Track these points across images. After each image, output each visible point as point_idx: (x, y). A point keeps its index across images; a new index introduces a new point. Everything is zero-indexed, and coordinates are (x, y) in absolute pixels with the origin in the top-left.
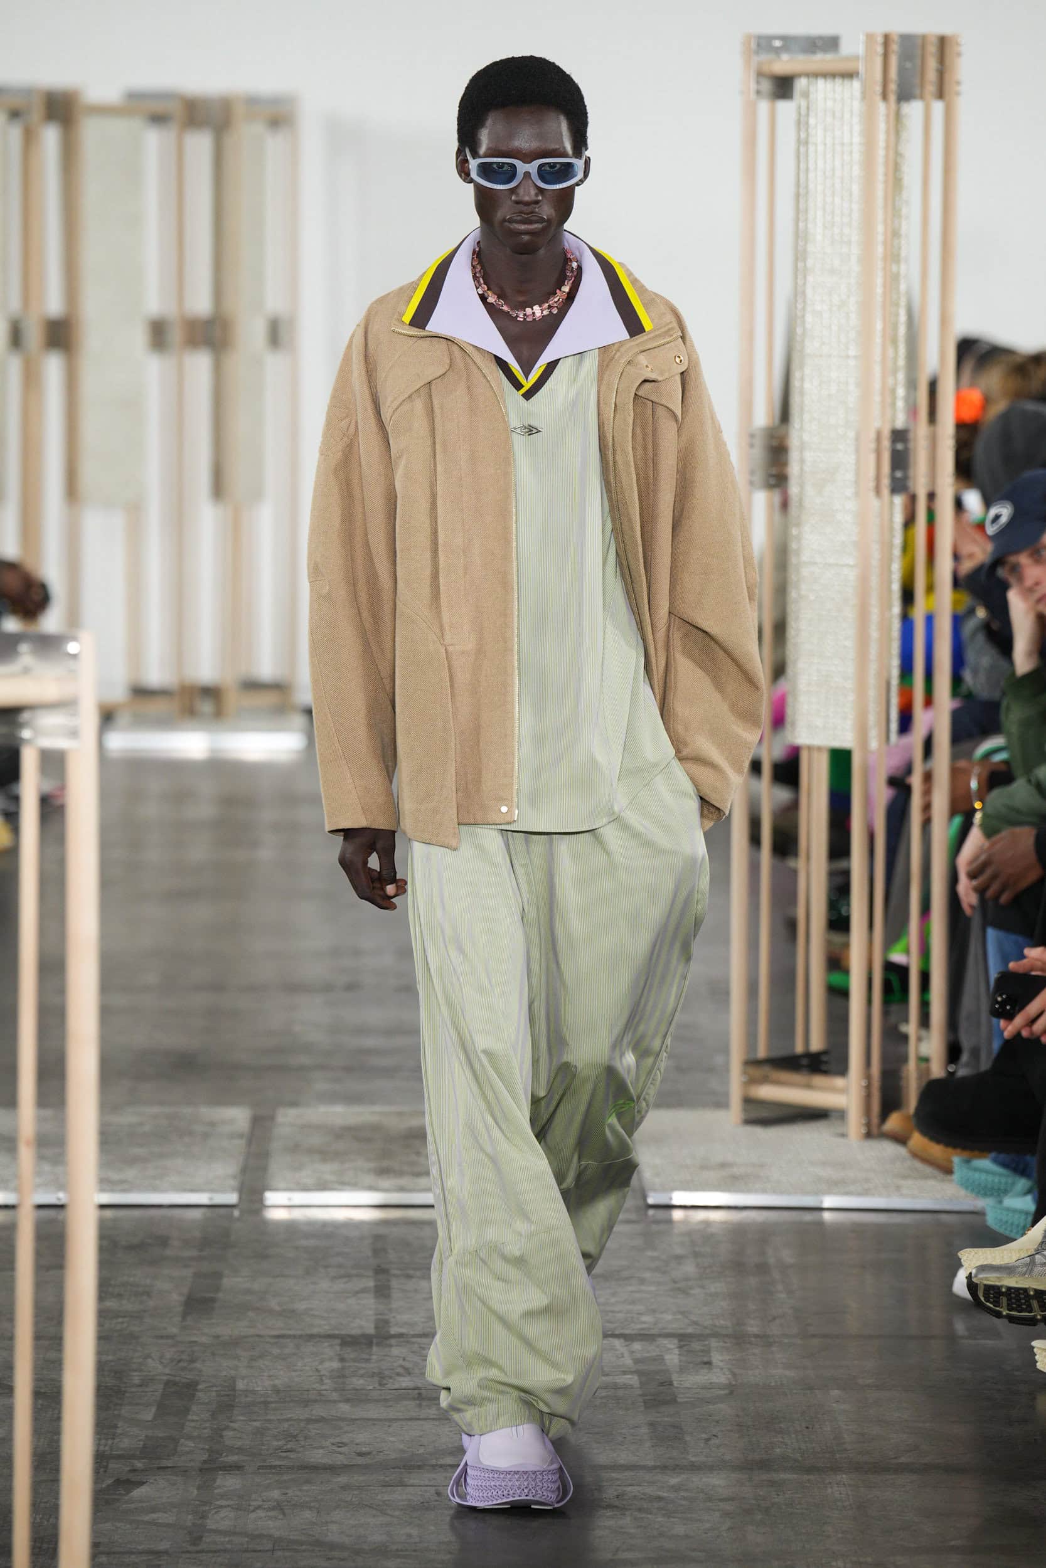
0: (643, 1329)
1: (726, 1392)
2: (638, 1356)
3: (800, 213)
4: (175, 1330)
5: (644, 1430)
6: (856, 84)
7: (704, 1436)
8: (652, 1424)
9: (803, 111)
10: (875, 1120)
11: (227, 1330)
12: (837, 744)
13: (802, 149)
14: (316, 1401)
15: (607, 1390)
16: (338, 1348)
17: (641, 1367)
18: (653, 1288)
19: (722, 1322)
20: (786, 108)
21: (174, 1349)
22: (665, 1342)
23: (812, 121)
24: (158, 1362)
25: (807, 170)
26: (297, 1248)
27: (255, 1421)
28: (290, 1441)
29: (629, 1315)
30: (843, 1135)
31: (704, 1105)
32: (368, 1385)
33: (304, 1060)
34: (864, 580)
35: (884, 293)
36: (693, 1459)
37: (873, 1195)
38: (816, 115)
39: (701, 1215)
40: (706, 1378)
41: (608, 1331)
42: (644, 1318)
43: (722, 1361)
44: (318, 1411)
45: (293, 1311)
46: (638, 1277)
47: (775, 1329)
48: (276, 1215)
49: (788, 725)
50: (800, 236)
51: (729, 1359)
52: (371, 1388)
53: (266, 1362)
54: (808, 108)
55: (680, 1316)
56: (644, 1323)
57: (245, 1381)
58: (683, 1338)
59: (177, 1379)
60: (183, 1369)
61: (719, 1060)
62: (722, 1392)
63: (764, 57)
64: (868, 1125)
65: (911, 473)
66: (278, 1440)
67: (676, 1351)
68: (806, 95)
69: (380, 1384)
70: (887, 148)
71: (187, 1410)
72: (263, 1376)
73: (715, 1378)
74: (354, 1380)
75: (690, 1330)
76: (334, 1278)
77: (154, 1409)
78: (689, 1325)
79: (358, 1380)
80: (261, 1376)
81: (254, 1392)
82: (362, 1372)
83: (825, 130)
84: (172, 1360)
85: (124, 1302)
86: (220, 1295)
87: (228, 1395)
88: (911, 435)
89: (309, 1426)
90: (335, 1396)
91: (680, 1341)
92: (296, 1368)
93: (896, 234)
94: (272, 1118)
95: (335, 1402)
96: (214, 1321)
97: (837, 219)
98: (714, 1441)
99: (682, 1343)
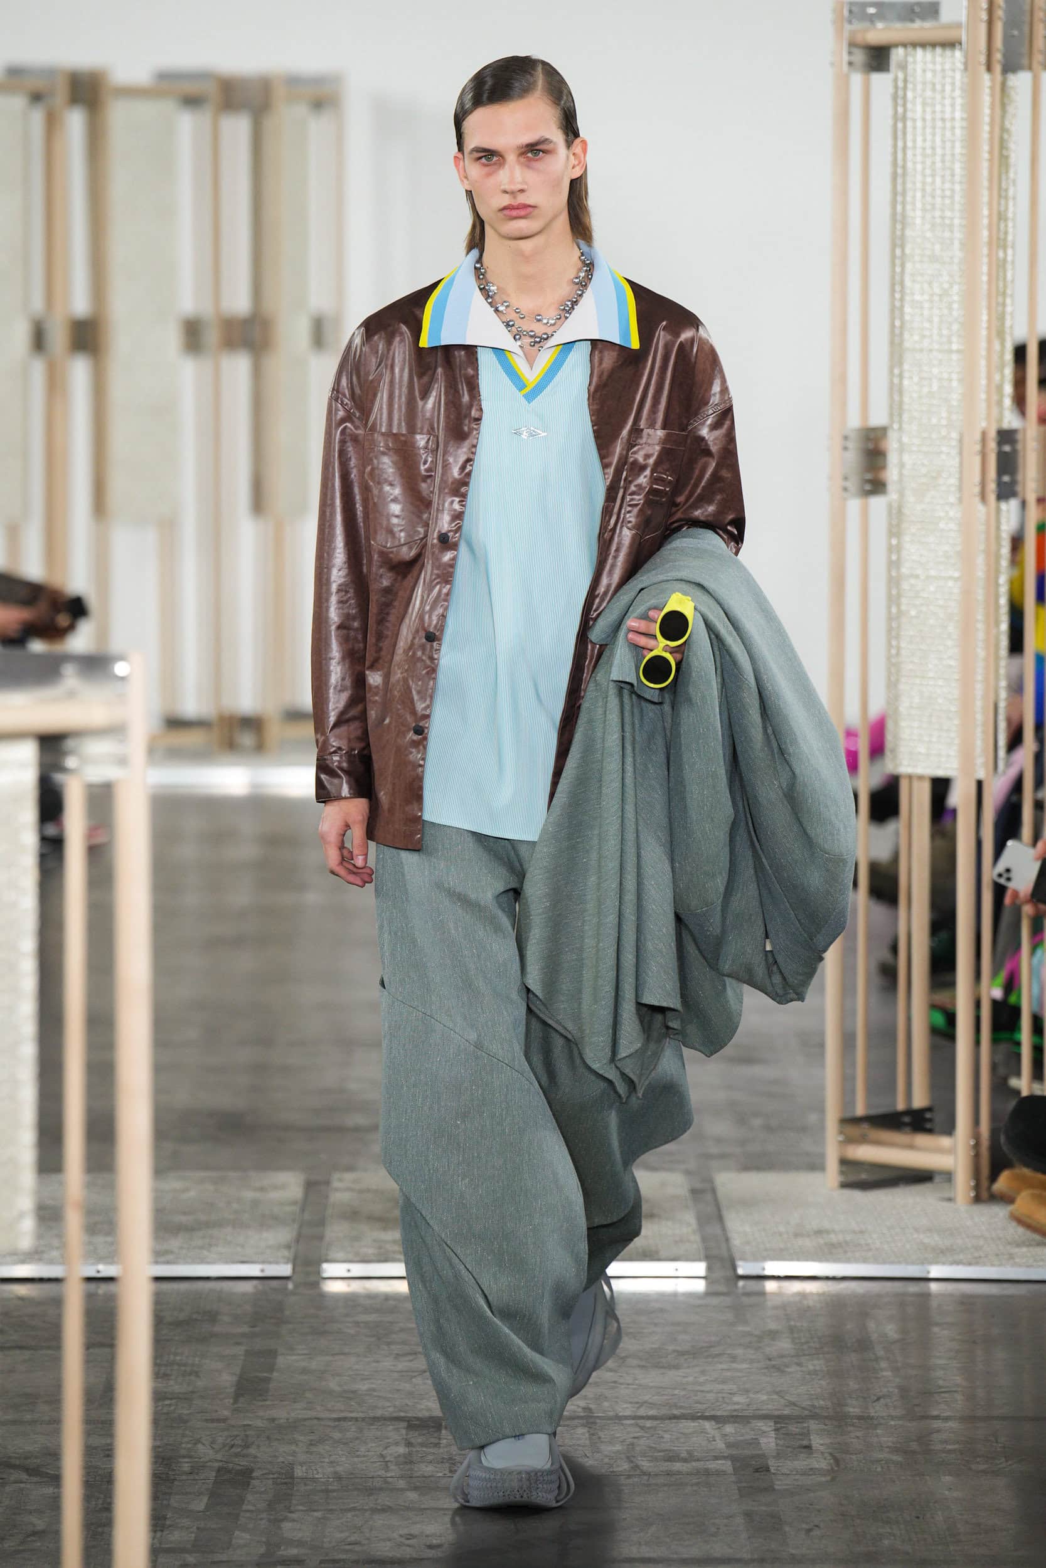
0: (735, 1410)
1: (829, 1478)
2: (732, 1439)
3: (897, 194)
4: (226, 1413)
5: (739, 1520)
6: (958, 54)
7: (804, 1526)
8: (748, 1515)
9: (901, 84)
10: (985, 1183)
11: (282, 1413)
12: (941, 773)
13: (900, 125)
14: (381, 1489)
15: (697, 1477)
16: (404, 1432)
17: (734, 1452)
18: (745, 1366)
19: (822, 1402)
20: (880, 81)
21: (226, 1433)
22: (759, 1424)
23: (910, 95)
24: (209, 1447)
25: (905, 148)
26: (357, 1323)
27: (315, 1511)
28: (354, 1533)
29: (720, 1395)
30: (950, 1200)
31: (797, 1168)
32: (437, 1472)
33: (359, 1120)
34: (967, 593)
35: (989, 282)
36: (793, 1552)
37: (984, 1265)
38: (915, 86)
39: (796, 1287)
40: (805, 1463)
41: (698, 1412)
42: (736, 1399)
43: (822, 1445)
44: (384, 1499)
45: (354, 1392)
46: (729, 1354)
47: (877, 1410)
48: (334, 1288)
49: (888, 753)
50: (898, 220)
51: (831, 1443)
52: (440, 1475)
53: (327, 1447)
54: (905, 81)
55: (775, 1397)
56: (738, 1403)
57: (304, 1468)
58: (779, 1420)
59: (231, 1466)
60: (237, 1455)
61: (813, 1118)
62: (823, 1479)
63: (857, 26)
64: (977, 1187)
65: (1020, 477)
66: (342, 1532)
67: (773, 1434)
68: (903, 67)
69: (451, 1471)
70: (992, 124)
71: (242, 1500)
72: (324, 1462)
73: (816, 1463)
74: (423, 1466)
75: (786, 1412)
76: (398, 1356)
77: (205, 1499)
78: (786, 1406)
79: (427, 1466)
80: (321, 1462)
81: (314, 1480)
82: (430, 1457)
83: (924, 104)
84: (224, 1445)
85: (171, 1382)
86: (275, 1374)
87: (286, 1483)
88: (1019, 436)
89: (374, 1517)
90: (402, 1484)
91: (776, 1423)
92: (359, 1453)
93: (1002, 217)
94: (328, 1183)
95: (402, 1490)
96: (268, 1403)
97: (938, 200)
98: (816, 1533)
99: (779, 1425)
